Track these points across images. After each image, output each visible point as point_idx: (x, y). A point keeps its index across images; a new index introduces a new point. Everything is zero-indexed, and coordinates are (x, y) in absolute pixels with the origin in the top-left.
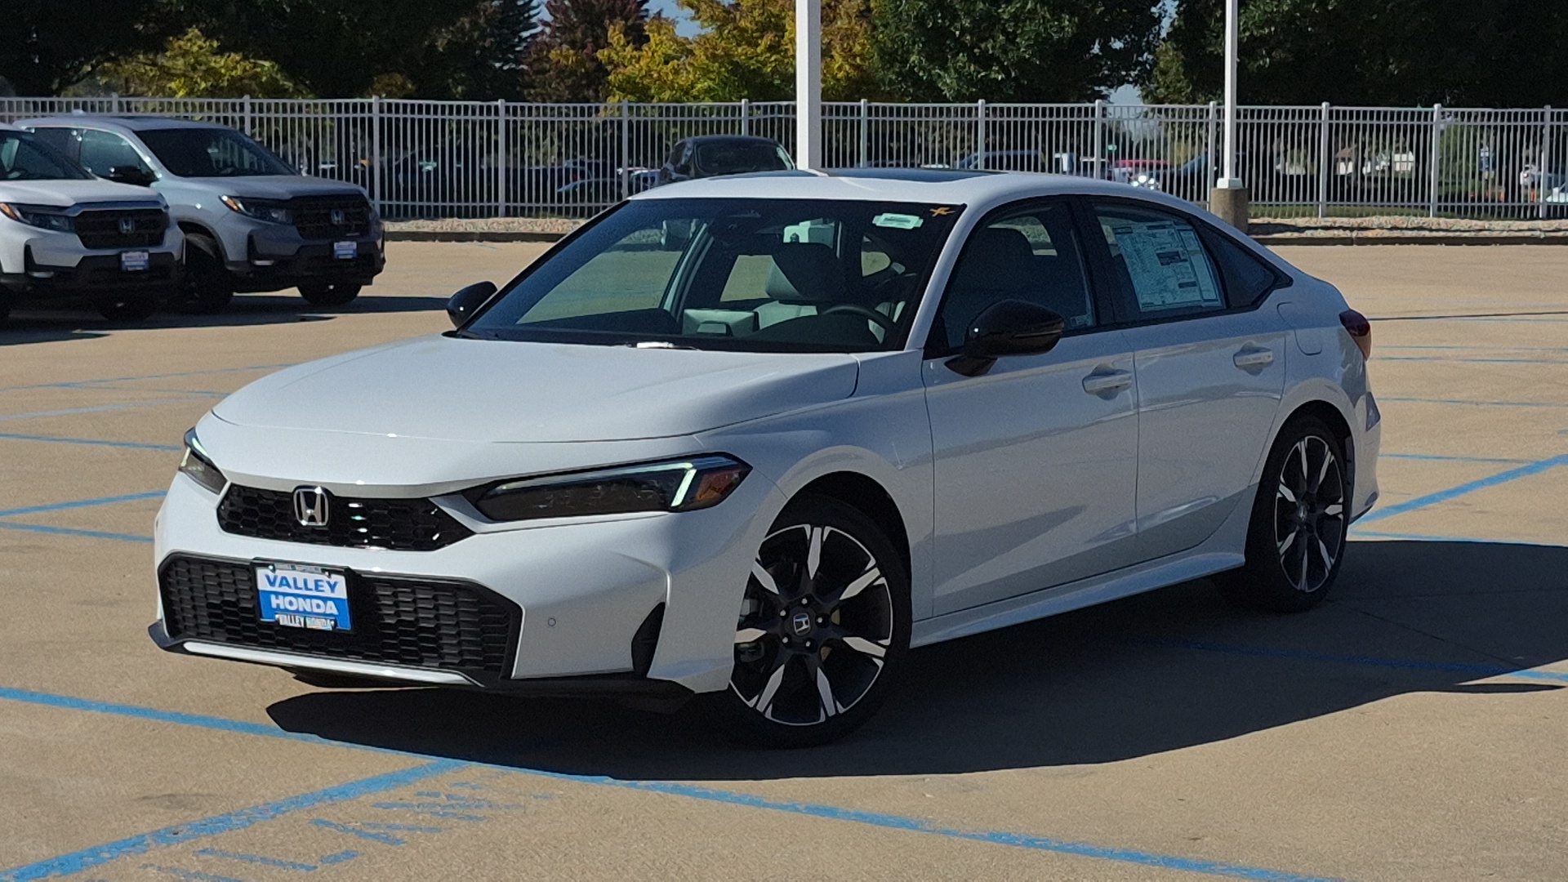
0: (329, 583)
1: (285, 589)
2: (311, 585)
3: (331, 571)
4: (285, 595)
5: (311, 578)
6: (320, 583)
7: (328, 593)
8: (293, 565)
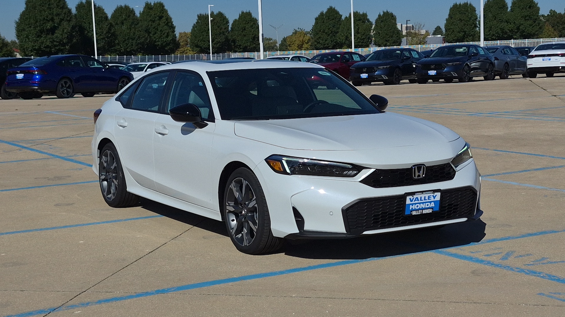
0: (433, 196)
1: (416, 202)
2: (427, 198)
3: (435, 191)
4: (415, 204)
5: (427, 196)
6: (430, 197)
7: (432, 199)
8: (422, 192)
